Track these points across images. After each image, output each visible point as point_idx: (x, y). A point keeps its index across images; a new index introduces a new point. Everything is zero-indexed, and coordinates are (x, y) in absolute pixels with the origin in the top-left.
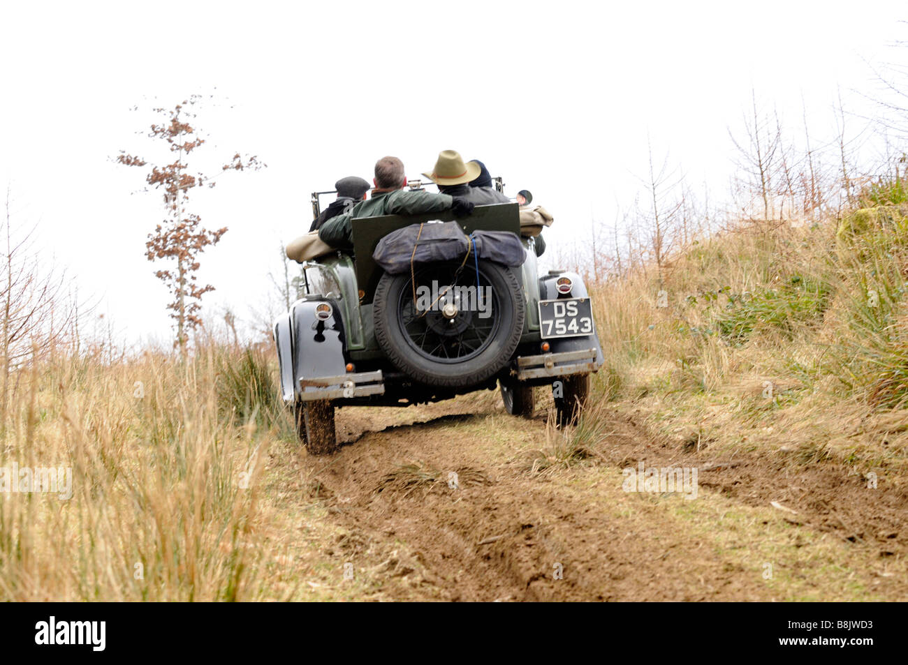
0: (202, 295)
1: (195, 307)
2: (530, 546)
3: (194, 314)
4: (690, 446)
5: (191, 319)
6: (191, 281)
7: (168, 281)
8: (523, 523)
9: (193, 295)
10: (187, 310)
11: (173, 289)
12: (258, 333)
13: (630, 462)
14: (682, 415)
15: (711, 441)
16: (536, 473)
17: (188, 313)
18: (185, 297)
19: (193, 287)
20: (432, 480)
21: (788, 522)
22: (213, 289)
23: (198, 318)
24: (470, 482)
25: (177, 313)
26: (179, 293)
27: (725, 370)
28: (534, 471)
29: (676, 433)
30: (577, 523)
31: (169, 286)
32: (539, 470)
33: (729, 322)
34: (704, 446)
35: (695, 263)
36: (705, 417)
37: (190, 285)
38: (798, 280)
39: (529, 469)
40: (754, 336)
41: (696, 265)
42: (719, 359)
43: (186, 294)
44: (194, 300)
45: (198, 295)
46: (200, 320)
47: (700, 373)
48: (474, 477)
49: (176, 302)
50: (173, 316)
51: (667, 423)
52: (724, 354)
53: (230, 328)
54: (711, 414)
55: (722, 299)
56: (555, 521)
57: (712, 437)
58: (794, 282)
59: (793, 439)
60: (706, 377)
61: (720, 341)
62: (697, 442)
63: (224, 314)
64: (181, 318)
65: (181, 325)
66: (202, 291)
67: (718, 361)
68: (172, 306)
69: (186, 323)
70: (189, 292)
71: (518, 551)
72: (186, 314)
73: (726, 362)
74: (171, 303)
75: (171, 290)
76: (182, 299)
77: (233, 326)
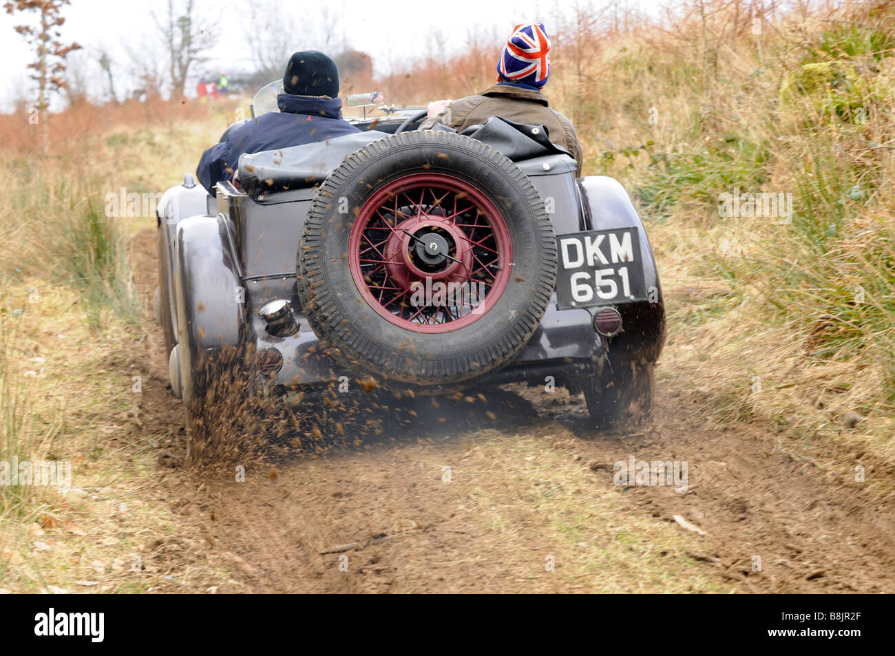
0: (69, 54)
1: (59, 68)
2: (378, 572)
3: (58, 75)
5: (54, 81)
8: (375, 531)
9: (57, 54)
10: (49, 70)
11: (35, 46)
17: (51, 75)
18: (48, 57)
19: (57, 44)
21: (691, 557)
22: (79, 48)
23: (62, 81)
25: (38, 74)
26: (41, 51)
31: (30, 42)
35: (621, 75)
37: (53, 43)
38: (733, 140)
40: (676, 210)
43: (50, 53)
44: (58, 59)
45: (63, 53)
46: (65, 82)
49: (38, 60)
50: (34, 78)
53: (106, 74)
55: (644, 158)
58: (728, 141)
63: (99, 56)
64: (42, 79)
65: (42, 88)
66: (67, 50)
68: (33, 66)
69: (48, 85)
70: (53, 49)
71: (364, 581)
72: (48, 75)
74: (32, 62)
75: (32, 47)
76: (44, 58)
77: (108, 71)
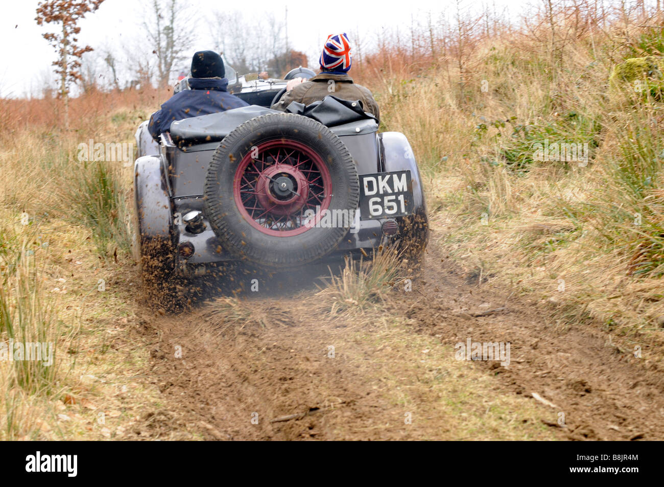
0: (83, 55)
1: (77, 64)
2: (313, 436)
3: (75, 70)
4: (473, 278)
5: (72, 75)
6: (73, 43)
7: (54, 42)
8: (311, 406)
9: (74, 54)
10: (69, 66)
11: (58, 49)
12: (134, 73)
13: (417, 310)
14: (470, 240)
15: (492, 276)
16: (335, 315)
17: (70, 70)
18: (68, 56)
19: (75, 47)
20: (243, 319)
21: (545, 423)
22: (91, 50)
24: (276, 322)
25: (60, 69)
26: (63, 52)
27: (508, 197)
28: (333, 313)
29: (462, 259)
30: (358, 410)
31: (54, 46)
32: (337, 312)
33: (514, 151)
34: (485, 280)
35: (491, 67)
36: (489, 244)
37: (72, 46)
38: (574, 115)
39: (328, 310)
40: (533, 167)
41: (493, 69)
42: (503, 189)
43: (69, 54)
44: (75, 58)
45: (79, 54)
46: (80, 75)
47: (486, 199)
48: (279, 317)
49: (60, 59)
50: (57, 72)
51: (455, 246)
52: (507, 183)
53: (111, 69)
54: (495, 241)
55: (509, 129)
56: (339, 406)
57: (493, 271)
58: (571, 116)
59: (562, 289)
60: (491, 203)
61: (504, 171)
62: (479, 275)
63: (106, 56)
64: (63, 73)
65: (64, 79)
66: (82, 52)
67: (503, 190)
68: (56, 63)
69: (68, 77)
70: (71, 51)
72: (68, 70)
73: (509, 190)
74: (56, 60)
75: (56, 49)
76: (65, 58)
77: (112, 66)
